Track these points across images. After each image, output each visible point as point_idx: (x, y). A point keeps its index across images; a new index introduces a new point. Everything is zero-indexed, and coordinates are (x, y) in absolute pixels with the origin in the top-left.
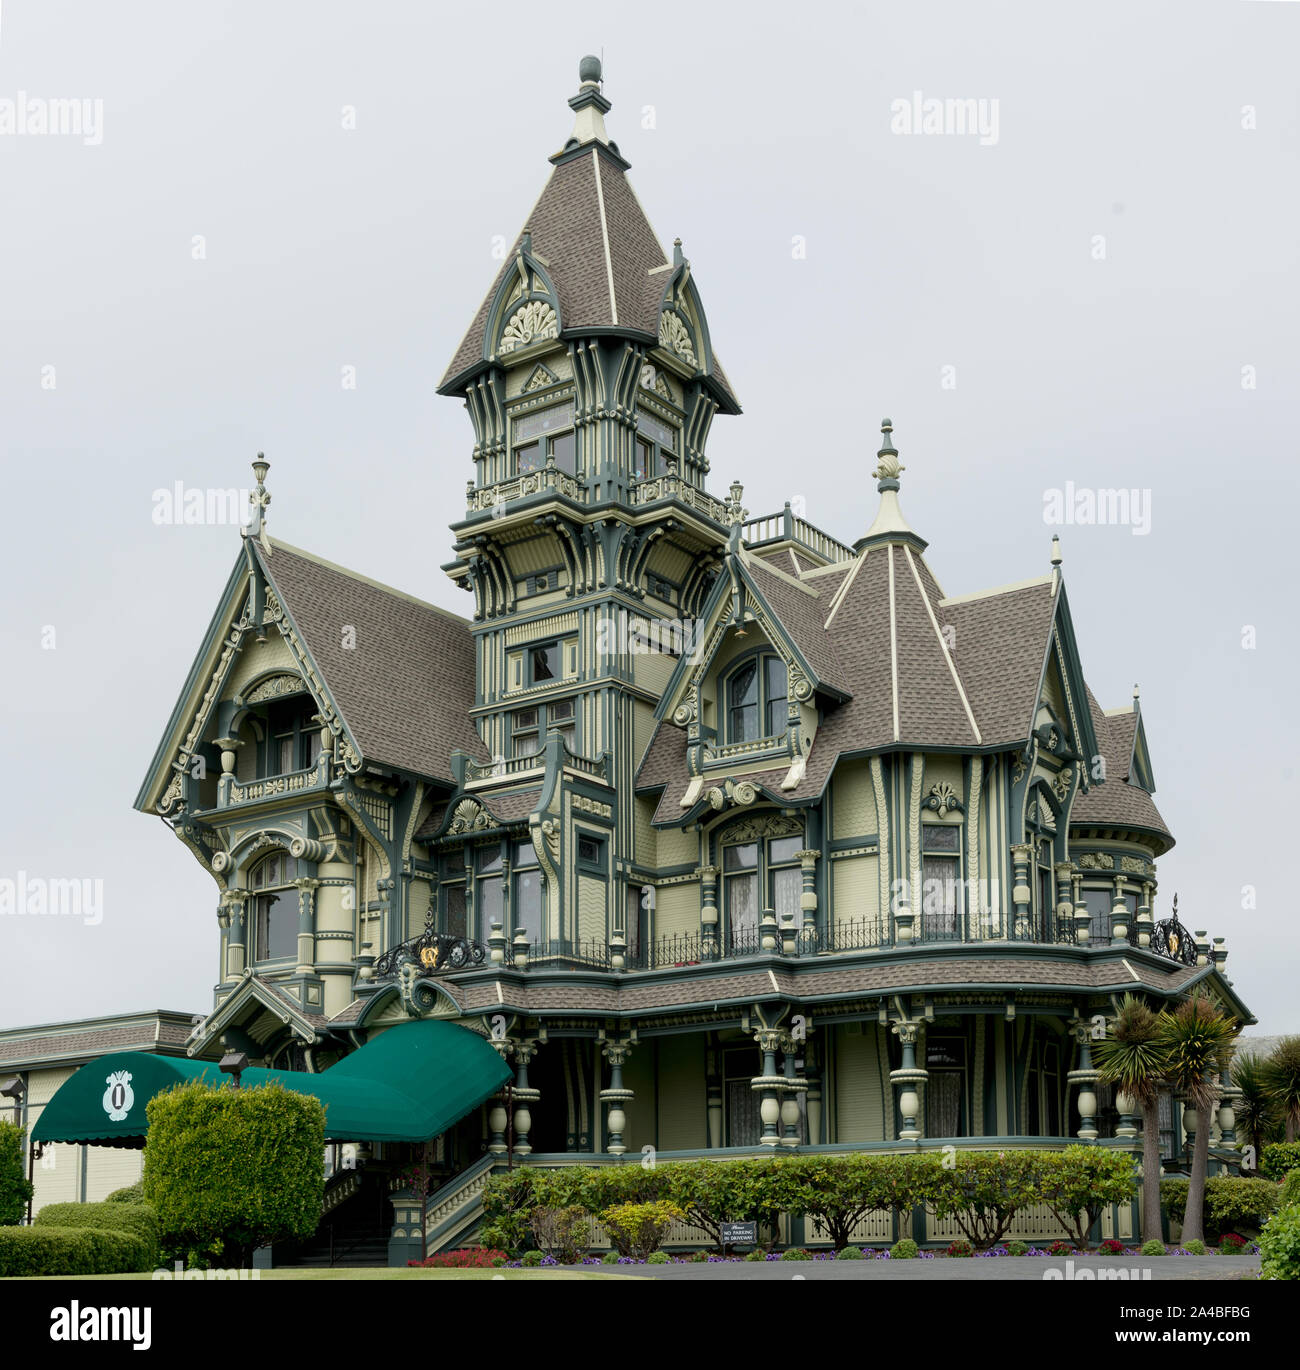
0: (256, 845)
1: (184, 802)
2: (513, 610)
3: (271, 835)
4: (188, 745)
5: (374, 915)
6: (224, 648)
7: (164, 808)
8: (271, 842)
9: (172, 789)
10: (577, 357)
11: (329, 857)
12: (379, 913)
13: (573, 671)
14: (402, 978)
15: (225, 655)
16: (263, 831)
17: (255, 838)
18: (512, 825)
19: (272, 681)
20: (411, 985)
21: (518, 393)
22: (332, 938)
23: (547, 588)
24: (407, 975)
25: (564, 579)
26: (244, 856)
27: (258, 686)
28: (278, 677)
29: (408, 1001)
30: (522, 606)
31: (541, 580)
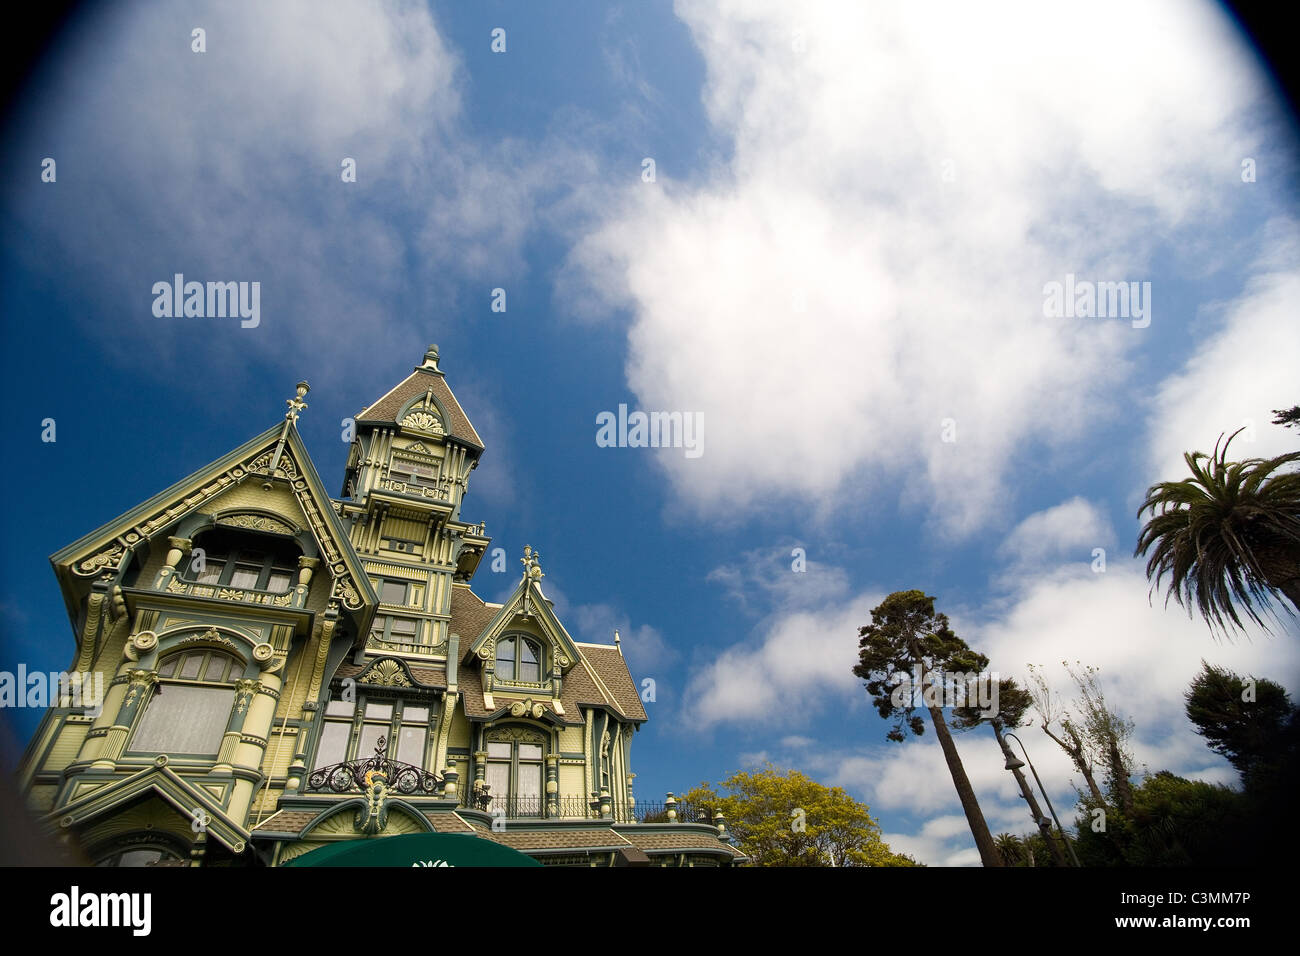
0: (196, 637)
1: (115, 573)
2: (376, 553)
3: (223, 633)
4: (145, 529)
5: (289, 730)
6: (225, 475)
7: (81, 571)
8: (219, 639)
9: (104, 559)
10: (452, 449)
11: (273, 669)
12: (296, 731)
13: (415, 603)
14: (371, 795)
15: (223, 481)
16: (215, 627)
17: (203, 631)
18: (425, 688)
19: (255, 517)
20: (380, 803)
21: (404, 448)
22: (251, 742)
23: (404, 550)
24: (377, 792)
25: (417, 550)
26: (174, 643)
27: (237, 515)
28: (263, 517)
29: (375, 817)
30: (381, 553)
31: (403, 544)
